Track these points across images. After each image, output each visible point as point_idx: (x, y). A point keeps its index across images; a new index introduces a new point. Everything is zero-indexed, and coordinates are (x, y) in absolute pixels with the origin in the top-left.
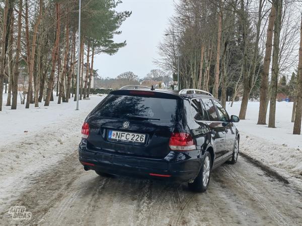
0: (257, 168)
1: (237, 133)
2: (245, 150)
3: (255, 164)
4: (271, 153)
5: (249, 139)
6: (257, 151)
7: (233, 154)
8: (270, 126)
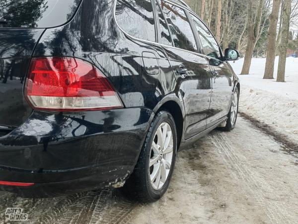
0: (268, 137)
1: (235, 82)
2: (248, 109)
3: (264, 130)
4: (288, 112)
5: (253, 94)
6: (266, 110)
7: (229, 115)
8: (278, 80)
